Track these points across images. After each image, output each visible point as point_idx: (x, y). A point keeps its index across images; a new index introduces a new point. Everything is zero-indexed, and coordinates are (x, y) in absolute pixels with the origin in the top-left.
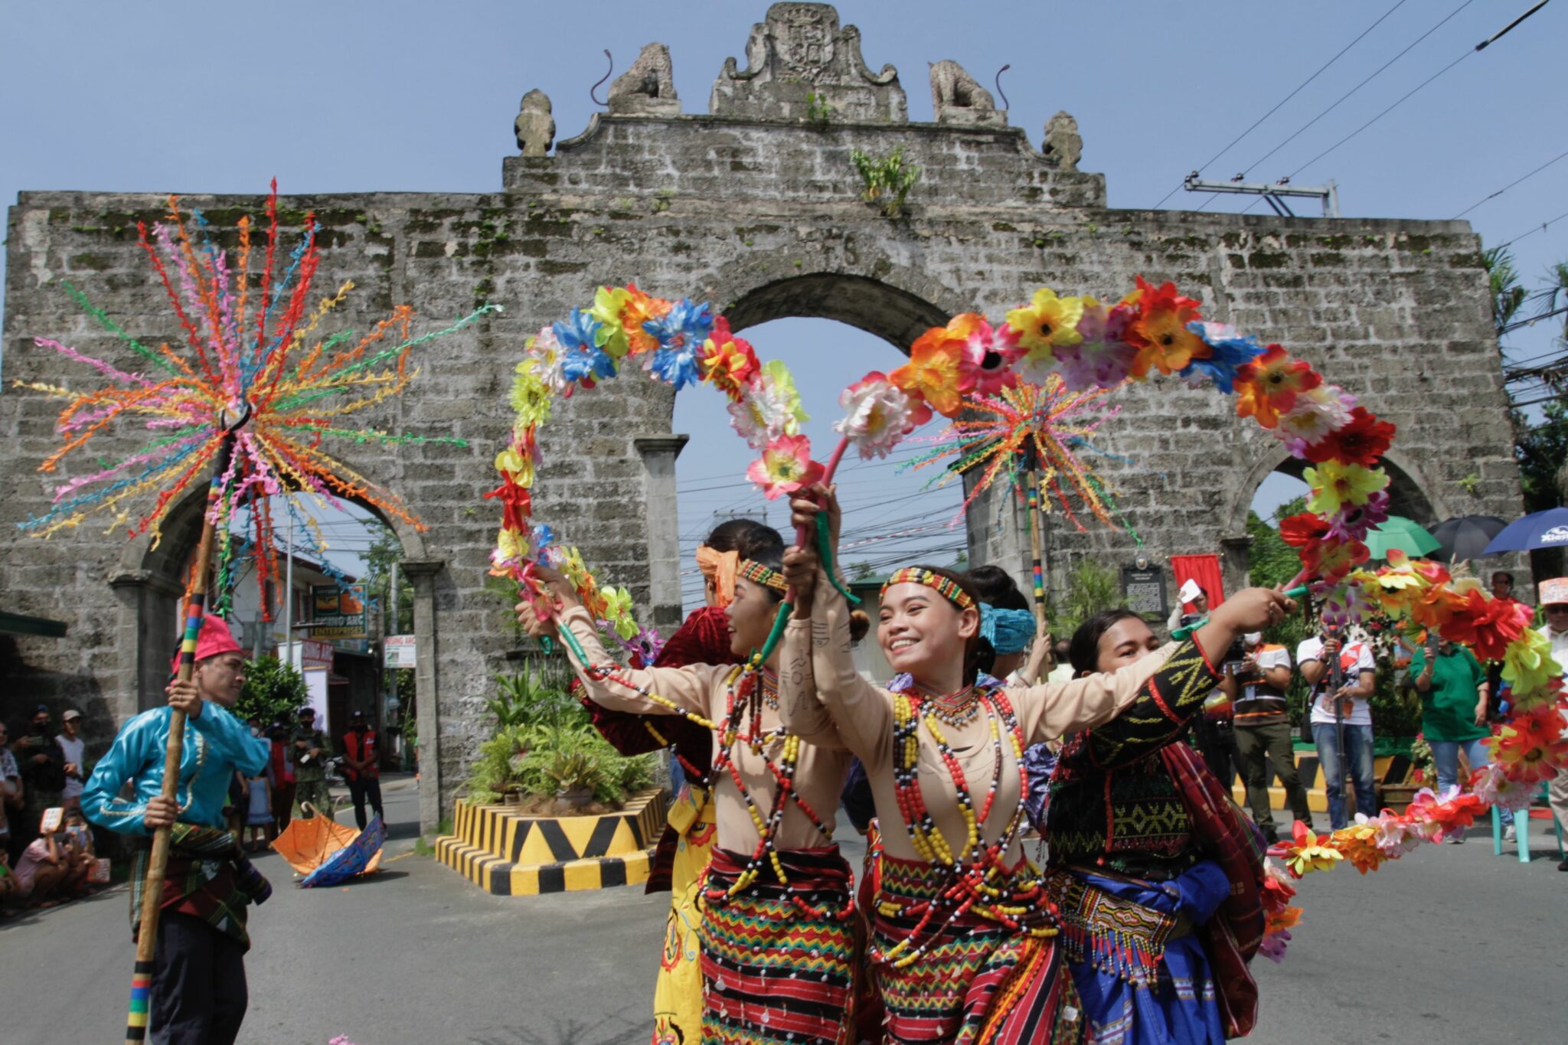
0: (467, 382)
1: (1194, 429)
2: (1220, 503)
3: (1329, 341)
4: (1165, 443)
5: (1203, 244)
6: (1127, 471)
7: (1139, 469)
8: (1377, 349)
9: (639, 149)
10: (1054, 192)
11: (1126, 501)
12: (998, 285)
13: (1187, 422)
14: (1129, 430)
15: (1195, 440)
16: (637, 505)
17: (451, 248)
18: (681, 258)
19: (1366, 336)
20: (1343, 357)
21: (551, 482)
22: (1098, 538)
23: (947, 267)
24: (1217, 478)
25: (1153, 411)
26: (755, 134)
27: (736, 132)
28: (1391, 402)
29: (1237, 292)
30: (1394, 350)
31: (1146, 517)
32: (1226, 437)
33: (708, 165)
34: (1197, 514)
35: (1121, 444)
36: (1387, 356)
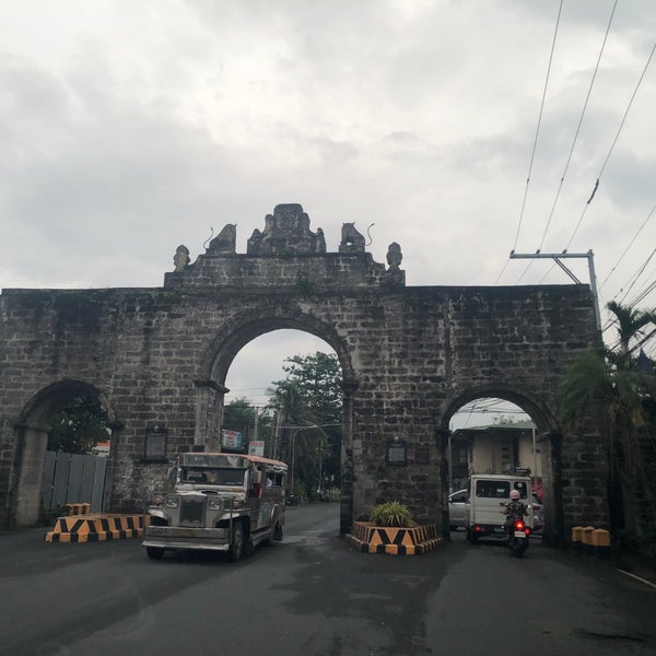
0: (138, 359)
1: (428, 382)
2: (437, 415)
3: (501, 343)
4: (413, 388)
5: (442, 301)
6: (394, 399)
7: (400, 398)
8: (527, 346)
9: (214, 268)
10: (380, 279)
11: (393, 412)
12: (345, 320)
13: (425, 379)
14: (397, 382)
15: (428, 387)
16: (194, 406)
17: (138, 308)
18: (220, 312)
19: (522, 341)
20: (507, 350)
21: (164, 397)
22: (378, 427)
23: (324, 313)
24: (437, 404)
25: (409, 374)
26: (259, 260)
27: (252, 260)
28: (532, 371)
29: (455, 322)
30: (536, 347)
31: (401, 419)
32: (443, 385)
33: (240, 273)
34: (426, 419)
35: (392, 387)
36: (532, 350)
